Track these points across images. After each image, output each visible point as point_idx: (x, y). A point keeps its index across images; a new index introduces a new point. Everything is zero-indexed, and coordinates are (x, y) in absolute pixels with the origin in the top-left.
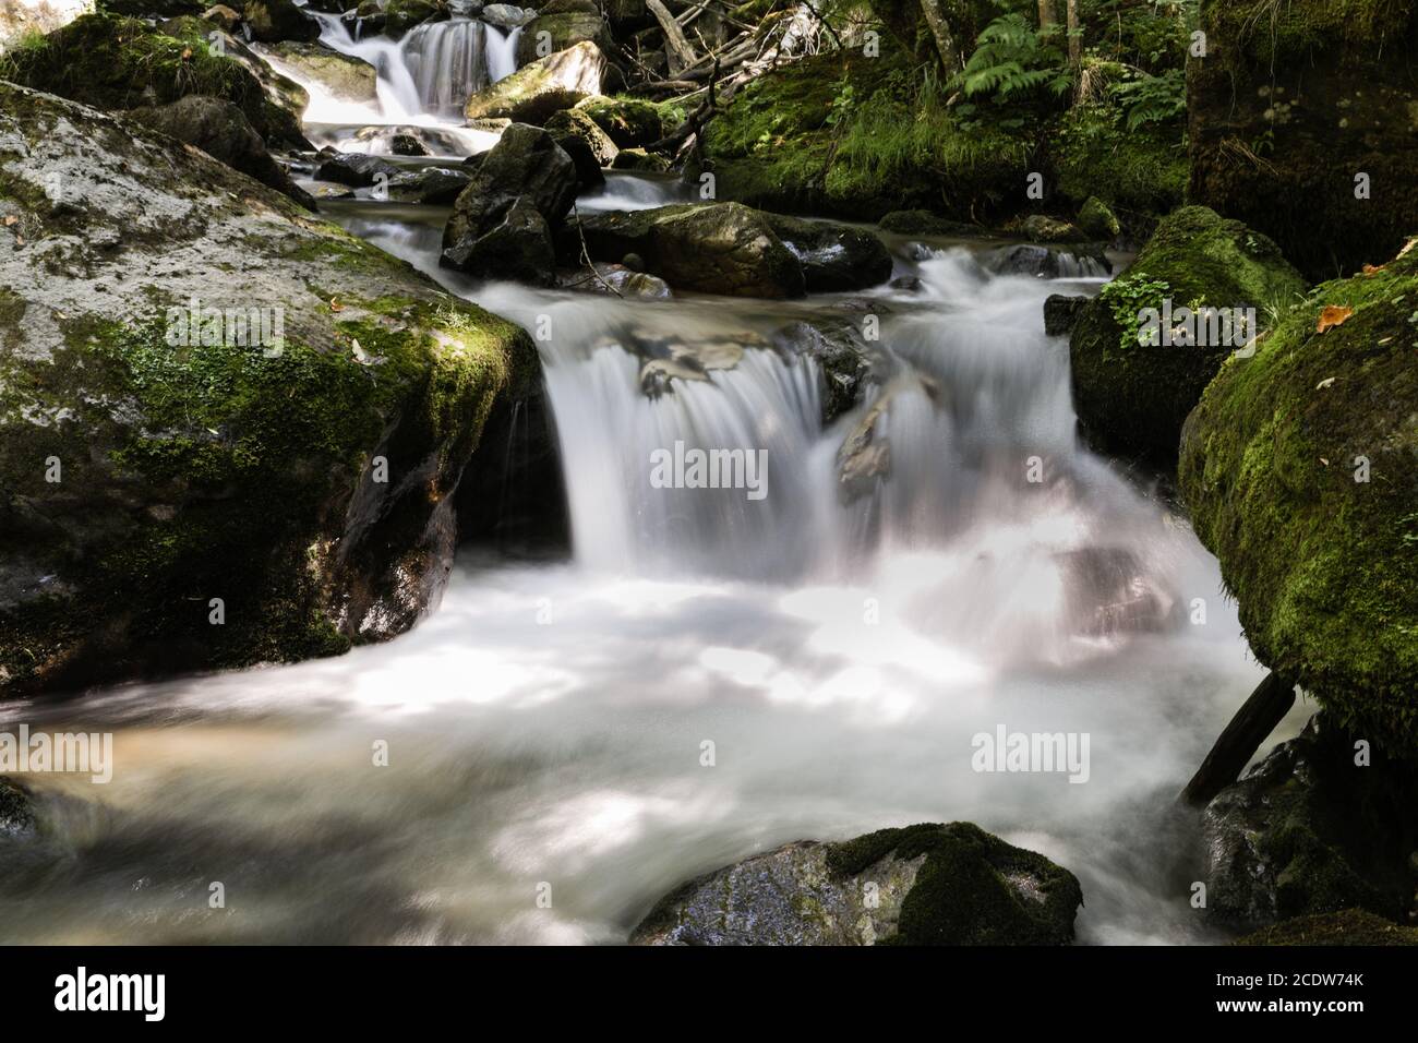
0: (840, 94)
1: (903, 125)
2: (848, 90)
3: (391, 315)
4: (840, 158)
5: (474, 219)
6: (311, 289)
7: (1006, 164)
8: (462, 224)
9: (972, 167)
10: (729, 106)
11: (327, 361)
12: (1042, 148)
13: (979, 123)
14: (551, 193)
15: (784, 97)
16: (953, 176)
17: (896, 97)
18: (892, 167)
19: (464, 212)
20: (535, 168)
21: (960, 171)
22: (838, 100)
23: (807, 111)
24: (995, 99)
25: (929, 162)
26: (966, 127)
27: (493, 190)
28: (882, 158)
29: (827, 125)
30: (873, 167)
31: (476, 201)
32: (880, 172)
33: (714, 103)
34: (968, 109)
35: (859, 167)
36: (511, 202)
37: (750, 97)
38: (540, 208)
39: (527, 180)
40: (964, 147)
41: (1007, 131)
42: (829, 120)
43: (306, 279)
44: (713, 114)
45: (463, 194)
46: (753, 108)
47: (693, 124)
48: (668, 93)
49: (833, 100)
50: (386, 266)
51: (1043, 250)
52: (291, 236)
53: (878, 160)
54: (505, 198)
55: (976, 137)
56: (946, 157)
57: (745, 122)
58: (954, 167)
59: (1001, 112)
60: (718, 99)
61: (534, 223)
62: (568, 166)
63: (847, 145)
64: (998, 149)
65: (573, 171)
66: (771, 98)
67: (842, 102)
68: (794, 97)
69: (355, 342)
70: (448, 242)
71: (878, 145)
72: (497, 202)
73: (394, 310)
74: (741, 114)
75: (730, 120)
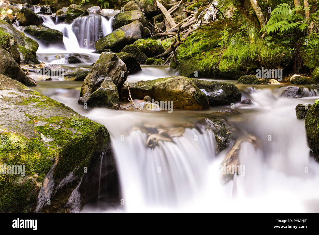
0: (223, 35)
1: (246, 45)
2: (226, 33)
3: (55, 123)
4: (224, 58)
5: (91, 86)
6: (26, 115)
7: (284, 57)
8: (87, 88)
9: (272, 58)
10: (185, 41)
11: (31, 141)
12: (297, 50)
13: (273, 43)
14: (118, 76)
15: (205, 37)
16: (265, 62)
17: (244, 35)
18: (243, 60)
19: (87, 84)
20: (112, 67)
21: (267, 60)
22: (222, 37)
23: (212, 41)
24: (278, 34)
25: (256, 57)
26: (269, 44)
27: (97, 76)
28: (239, 57)
29: (219, 46)
30: (236, 60)
31: (91, 80)
32: (239, 62)
33: (180, 40)
34: (269, 38)
35: (231, 60)
36: (103, 80)
37: (192, 37)
38: (114, 81)
39: (109, 72)
40: (268, 52)
41: (283, 45)
42: (219, 44)
43: (25, 111)
44: (180, 44)
45: (87, 77)
46: (193, 41)
47: (173, 48)
48: (166, 37)
49: (220, 37)
50: (54, 106)
51: (297, 88)
52: (20, 97)
53: (237, 58)
54: (102, 78)
55: (272, 48)
56: (262, 56)
57: (191, 46)
58: (265, 59)
59: (281, 38)
60: (182, 39)
61: (112, 87)
62: (124, 66)
63: (227, 52)
64: (281, 52)
65: (126, 68)
66: (199, 37)
67: (224, 38)
68: (208, 37)
69: (42, 134)
70: (81, 95)
71: (237, 52)
72: (99, 80)
73: (56, 121)
74: (189, 44)
75: (186, 46)
